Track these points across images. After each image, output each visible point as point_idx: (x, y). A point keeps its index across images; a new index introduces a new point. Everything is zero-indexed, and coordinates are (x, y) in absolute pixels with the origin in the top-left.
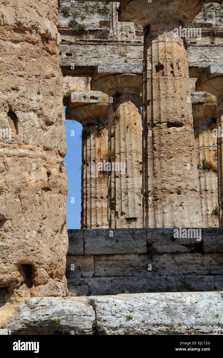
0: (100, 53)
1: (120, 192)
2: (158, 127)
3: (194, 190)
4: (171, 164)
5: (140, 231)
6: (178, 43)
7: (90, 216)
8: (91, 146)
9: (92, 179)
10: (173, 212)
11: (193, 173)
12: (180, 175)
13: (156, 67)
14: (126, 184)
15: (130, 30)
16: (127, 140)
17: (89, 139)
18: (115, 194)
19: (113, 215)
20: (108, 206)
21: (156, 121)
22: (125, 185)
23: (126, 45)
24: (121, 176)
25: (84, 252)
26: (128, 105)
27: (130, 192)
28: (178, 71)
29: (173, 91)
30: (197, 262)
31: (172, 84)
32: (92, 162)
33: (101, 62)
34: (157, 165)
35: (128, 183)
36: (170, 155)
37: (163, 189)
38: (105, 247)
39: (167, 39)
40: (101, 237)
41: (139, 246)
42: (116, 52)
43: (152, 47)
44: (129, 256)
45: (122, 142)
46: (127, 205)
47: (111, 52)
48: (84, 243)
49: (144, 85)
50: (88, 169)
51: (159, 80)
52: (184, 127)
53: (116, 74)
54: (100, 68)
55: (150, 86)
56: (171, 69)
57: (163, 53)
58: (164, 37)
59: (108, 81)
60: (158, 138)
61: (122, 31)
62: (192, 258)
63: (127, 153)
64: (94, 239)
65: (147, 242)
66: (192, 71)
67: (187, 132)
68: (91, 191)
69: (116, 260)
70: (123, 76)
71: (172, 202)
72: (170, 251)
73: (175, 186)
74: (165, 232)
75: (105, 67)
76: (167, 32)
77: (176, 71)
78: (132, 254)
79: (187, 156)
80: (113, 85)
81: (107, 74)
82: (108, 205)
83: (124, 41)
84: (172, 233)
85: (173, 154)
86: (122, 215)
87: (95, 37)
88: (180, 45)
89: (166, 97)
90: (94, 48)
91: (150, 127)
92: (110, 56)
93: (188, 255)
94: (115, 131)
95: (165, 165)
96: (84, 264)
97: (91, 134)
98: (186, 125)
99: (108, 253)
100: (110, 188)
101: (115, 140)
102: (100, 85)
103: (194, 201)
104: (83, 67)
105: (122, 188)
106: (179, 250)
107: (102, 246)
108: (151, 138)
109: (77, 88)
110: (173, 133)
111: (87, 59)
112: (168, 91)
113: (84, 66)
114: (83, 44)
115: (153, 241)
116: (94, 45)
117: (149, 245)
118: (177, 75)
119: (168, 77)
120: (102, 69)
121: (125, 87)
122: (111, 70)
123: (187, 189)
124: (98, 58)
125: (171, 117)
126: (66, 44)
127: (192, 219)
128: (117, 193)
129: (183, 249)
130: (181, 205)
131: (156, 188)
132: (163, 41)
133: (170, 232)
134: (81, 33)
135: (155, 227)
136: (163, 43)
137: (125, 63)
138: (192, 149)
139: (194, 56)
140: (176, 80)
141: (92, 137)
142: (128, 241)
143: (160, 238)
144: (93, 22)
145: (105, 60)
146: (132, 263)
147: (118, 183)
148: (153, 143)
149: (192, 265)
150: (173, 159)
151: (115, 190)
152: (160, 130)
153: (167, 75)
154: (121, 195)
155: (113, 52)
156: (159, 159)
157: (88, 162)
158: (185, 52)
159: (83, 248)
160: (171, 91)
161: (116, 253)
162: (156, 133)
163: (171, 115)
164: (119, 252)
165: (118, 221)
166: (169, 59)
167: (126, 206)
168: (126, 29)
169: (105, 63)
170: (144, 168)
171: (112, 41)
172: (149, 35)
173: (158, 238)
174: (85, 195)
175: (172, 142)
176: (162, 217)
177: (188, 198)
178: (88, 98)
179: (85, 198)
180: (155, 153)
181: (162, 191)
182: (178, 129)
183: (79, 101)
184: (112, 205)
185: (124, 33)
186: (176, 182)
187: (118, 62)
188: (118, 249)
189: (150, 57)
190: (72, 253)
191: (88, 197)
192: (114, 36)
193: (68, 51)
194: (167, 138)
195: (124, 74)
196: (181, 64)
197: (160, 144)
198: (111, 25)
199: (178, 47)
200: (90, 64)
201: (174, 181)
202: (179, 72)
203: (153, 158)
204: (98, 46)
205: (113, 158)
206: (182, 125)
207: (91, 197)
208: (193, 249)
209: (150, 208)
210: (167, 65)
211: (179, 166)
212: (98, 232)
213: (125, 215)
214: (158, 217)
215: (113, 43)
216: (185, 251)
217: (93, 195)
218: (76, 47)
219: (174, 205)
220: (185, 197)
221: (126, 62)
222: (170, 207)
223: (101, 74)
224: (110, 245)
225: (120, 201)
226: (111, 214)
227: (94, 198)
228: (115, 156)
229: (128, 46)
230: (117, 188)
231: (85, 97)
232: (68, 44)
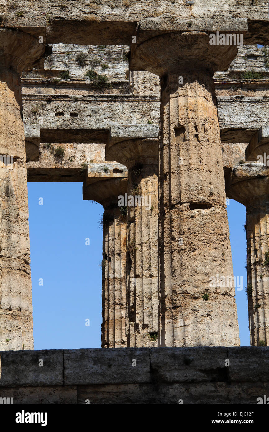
0: (115, 113)
1: (142, 296)
2: (177, 209)
3: (226, 294)
4: (195, 259)
5: (142, 351)
6: (204, 97)
7: (113, 329)
8: (114, 235)
9: (115, 279)
10: (197, 325)
11: (225, 271)
12: (207, 274)
13: (175, 129)
14: (149, 286)
15: (155, 81)
16: (151, 227)
17: (112, 226)
18: (135, 300)
19: (132, 329)
20: (126, 316)
21: (175, 200)
22: (148, 288)
23: (150, 101)
24: (143, 275)
25: (63, 381)
26: (153, 179)
27: (155, 296)
28: (204, 134)
29: (198, 161)
30: (220, 394)
31: (196, 152)
32: (116, 256)
33: (116, 124)
34: (176, 260)
35: (153, 284)
36: (193, 247)
37: (184, 292)
38: (94, 374)
39: (190, 93)
40: (87, 360)
41: (139, 373)
42: (137, 110)
43: (170, 103)
44: (127, 386)
45: (143, 229)
46: (151, 314)
47: (130, 110)
48: (64, 369)
49: (160, 153)
50: (111, 265)
51: (179, 146)
52: (212, 209)
53: (136, 140)
54: (115, 132)
55: (167, 154)
56: (195, 132)
57: (185, 111)
58: (186, 90)
59: (125, 149)
60: (178, 224)
61: (144, 83)
62: (213, 389)
63: (152, 245)
64: (77, 364)
65: (151, 366)
66: (239, 134)
67: (217, 216)
68: (114, 295)
69: (107, 392)
70: (145, 141)
71: (197, 311)
72: (182, 379)
73: (201, 289)
74: (176, 353)
75: (121, 131)
76: (189, 84)
77: (202, 135)
78: (130, 384)
79: (217, 248)
80: (132, 154)
81: (123, 140)
82: (126, 314)
83: (148, 97)
84: (185, 354)
85: (198, 245)
86: (144, 328)
87: (121, 92)
88: (208, 100)
89: (189, 169)
90: (107, 106)
91: (167, 209)
92: (128, 115)
93: (208, 384)
94: (135, 214)
95: (186, 260)
96: (63, 398)
97: (115, 219)
98: (215, 206)
99: (97, 382)
100: (128, 292)
101: (135, 226)
102: (115, 153)
103: (228, 310)
104: (92, 131)
105: (144, 292)
106: (195, 377)
107: (89, 372)
108: (168, 224)
109: (96, 159)
110: (198, 217)
111: (97, 120)
112: (190, 161)
113: (95, 130)
114: (93, 101)
115: (160, 365)
116: (107, 102)
117: (154, 371)
118: (202, 140)
119: (191, 142)
120: (116, 132)
121: (148, 156)
122: (128, 133)
123: (217, 293)
124: (113, 119)
125: (195, 195)
126: (70, 101)
127: (223, 334)
128: (138, 299)
129: (201, 376)
130: (208, 315)
131: (175, 291)
132: (184, 96)
133: (182, 353)
134: (102, 87)
135: (174, 345)
136: (184, 98)
137: (148, 125)
138: (223, 239)
139: (241, 114)
140: (201, 146)
141: (116, 223)
142: (125, 365)
143: (169, 361)
144: (118, 72)
145: (121, 121)
146: (130, 397)
147: (139, 284)
148: (171, 231)
149: (213, 399)
150: (197, 252)
151: (135, 294)
152: (180, 212)
153: (189, 140)
154: (143, 301)
155: (133, 111)
156: (179, 252)
157: (110, 256)
158: (215, 109)
159: (61, 375)
160: (194, 161)
161: (109, 382)
162: (174, 216)
163: (195, 193)
164: (112, 381)
165: (139, 336)
166: (192, 118)
167: (149, 316)
168: (150, 81)
169: (121, 125)
170: (160, 264)
171: (131, 97)
172: (167, 88)
173: (166, 360)
174: (107, 301)
175: (196, 229)
176: (182, 331)
177: (219, 305)
178: (110, 171)
179: (106, 305)
180: (173, 243)
181: (183, 296)
182: (204, 212)
183: (98, 175)
184: (132, 314)
185: (148, 85)
186: (202, 284)
187: (140, 123)
188: (111, 376)
189: (167, 116)
190: (46, 384)
191: (111, 303)
192: (135, 90)
193: (72, 110)
194: (190, 224)
195: (146, 139)
196: (209, 125)
197: (179, 232)
198: (131, 75)
199: (204, 103)
200: (102, 126)
201: (199, 282)
202: (206, 136)
203: (171, 250)
204: (113, 102)
205: (132, 251)
206: (210, 206)
207: (114, 304)
208: (215, 376)
209: (168, 319)
210: (190, 127)
211: (205, 261)
212: (83, 353)
213: (148, 328)
214: (177, 331)
215: (133, 98)
216: (204, 379)
217: (117, 301)
218: (83, 104)
219: (199, 314)
220: (214, 303)
221: (150, 124)
222: (193, 317)
223: (115, 139)
224: (100, 371)
225: (142, 309)
226: (130, 326)
227: (118, 304)
228: (135, 248)
229: (152, 102)
230: (137, 291)
231: (106, 170)
232: (73, 101)
